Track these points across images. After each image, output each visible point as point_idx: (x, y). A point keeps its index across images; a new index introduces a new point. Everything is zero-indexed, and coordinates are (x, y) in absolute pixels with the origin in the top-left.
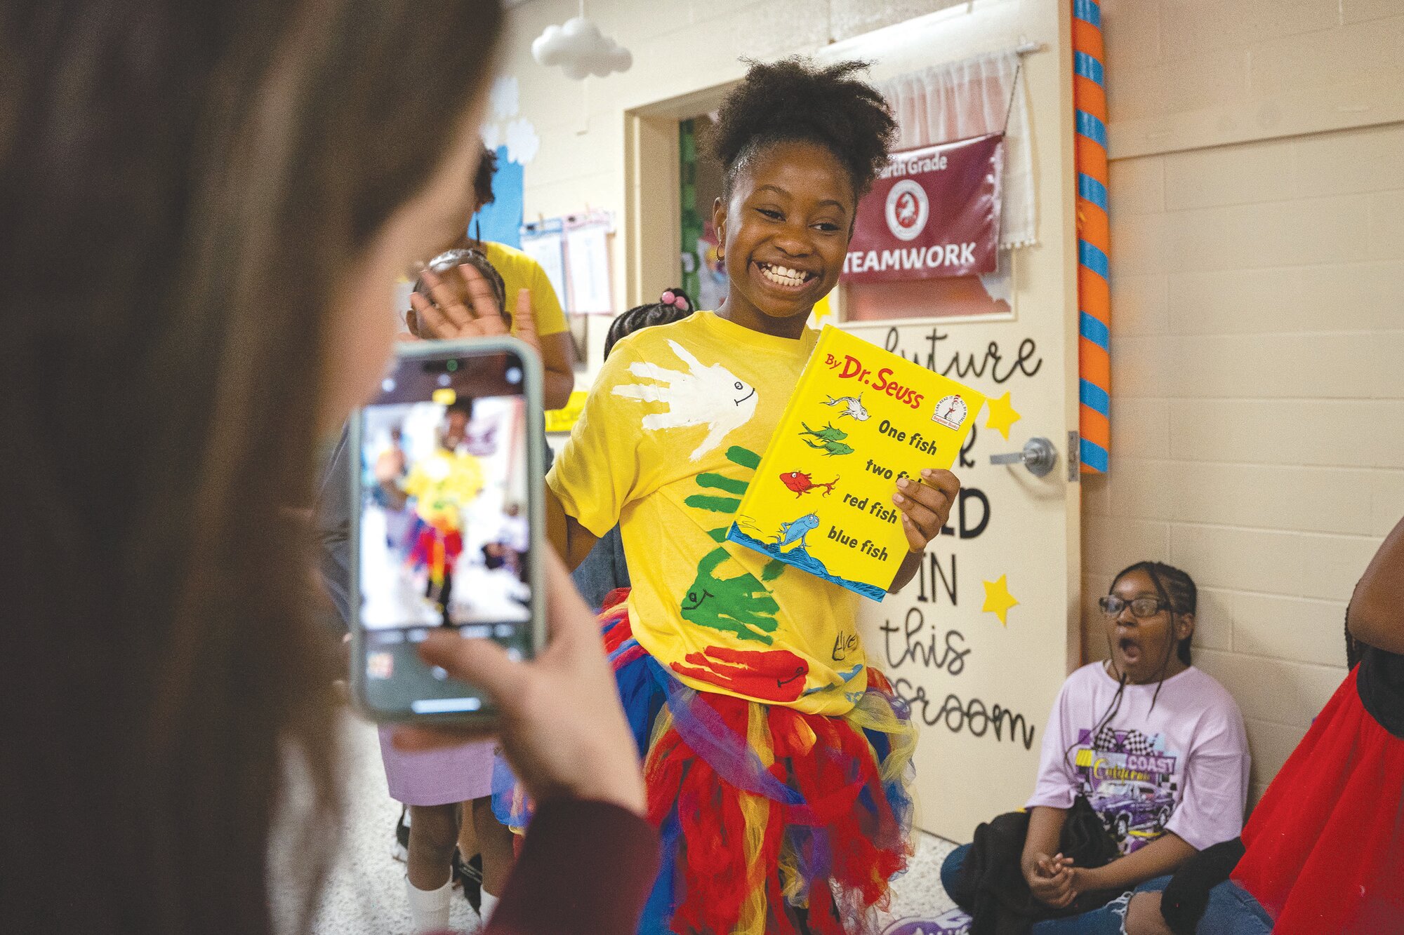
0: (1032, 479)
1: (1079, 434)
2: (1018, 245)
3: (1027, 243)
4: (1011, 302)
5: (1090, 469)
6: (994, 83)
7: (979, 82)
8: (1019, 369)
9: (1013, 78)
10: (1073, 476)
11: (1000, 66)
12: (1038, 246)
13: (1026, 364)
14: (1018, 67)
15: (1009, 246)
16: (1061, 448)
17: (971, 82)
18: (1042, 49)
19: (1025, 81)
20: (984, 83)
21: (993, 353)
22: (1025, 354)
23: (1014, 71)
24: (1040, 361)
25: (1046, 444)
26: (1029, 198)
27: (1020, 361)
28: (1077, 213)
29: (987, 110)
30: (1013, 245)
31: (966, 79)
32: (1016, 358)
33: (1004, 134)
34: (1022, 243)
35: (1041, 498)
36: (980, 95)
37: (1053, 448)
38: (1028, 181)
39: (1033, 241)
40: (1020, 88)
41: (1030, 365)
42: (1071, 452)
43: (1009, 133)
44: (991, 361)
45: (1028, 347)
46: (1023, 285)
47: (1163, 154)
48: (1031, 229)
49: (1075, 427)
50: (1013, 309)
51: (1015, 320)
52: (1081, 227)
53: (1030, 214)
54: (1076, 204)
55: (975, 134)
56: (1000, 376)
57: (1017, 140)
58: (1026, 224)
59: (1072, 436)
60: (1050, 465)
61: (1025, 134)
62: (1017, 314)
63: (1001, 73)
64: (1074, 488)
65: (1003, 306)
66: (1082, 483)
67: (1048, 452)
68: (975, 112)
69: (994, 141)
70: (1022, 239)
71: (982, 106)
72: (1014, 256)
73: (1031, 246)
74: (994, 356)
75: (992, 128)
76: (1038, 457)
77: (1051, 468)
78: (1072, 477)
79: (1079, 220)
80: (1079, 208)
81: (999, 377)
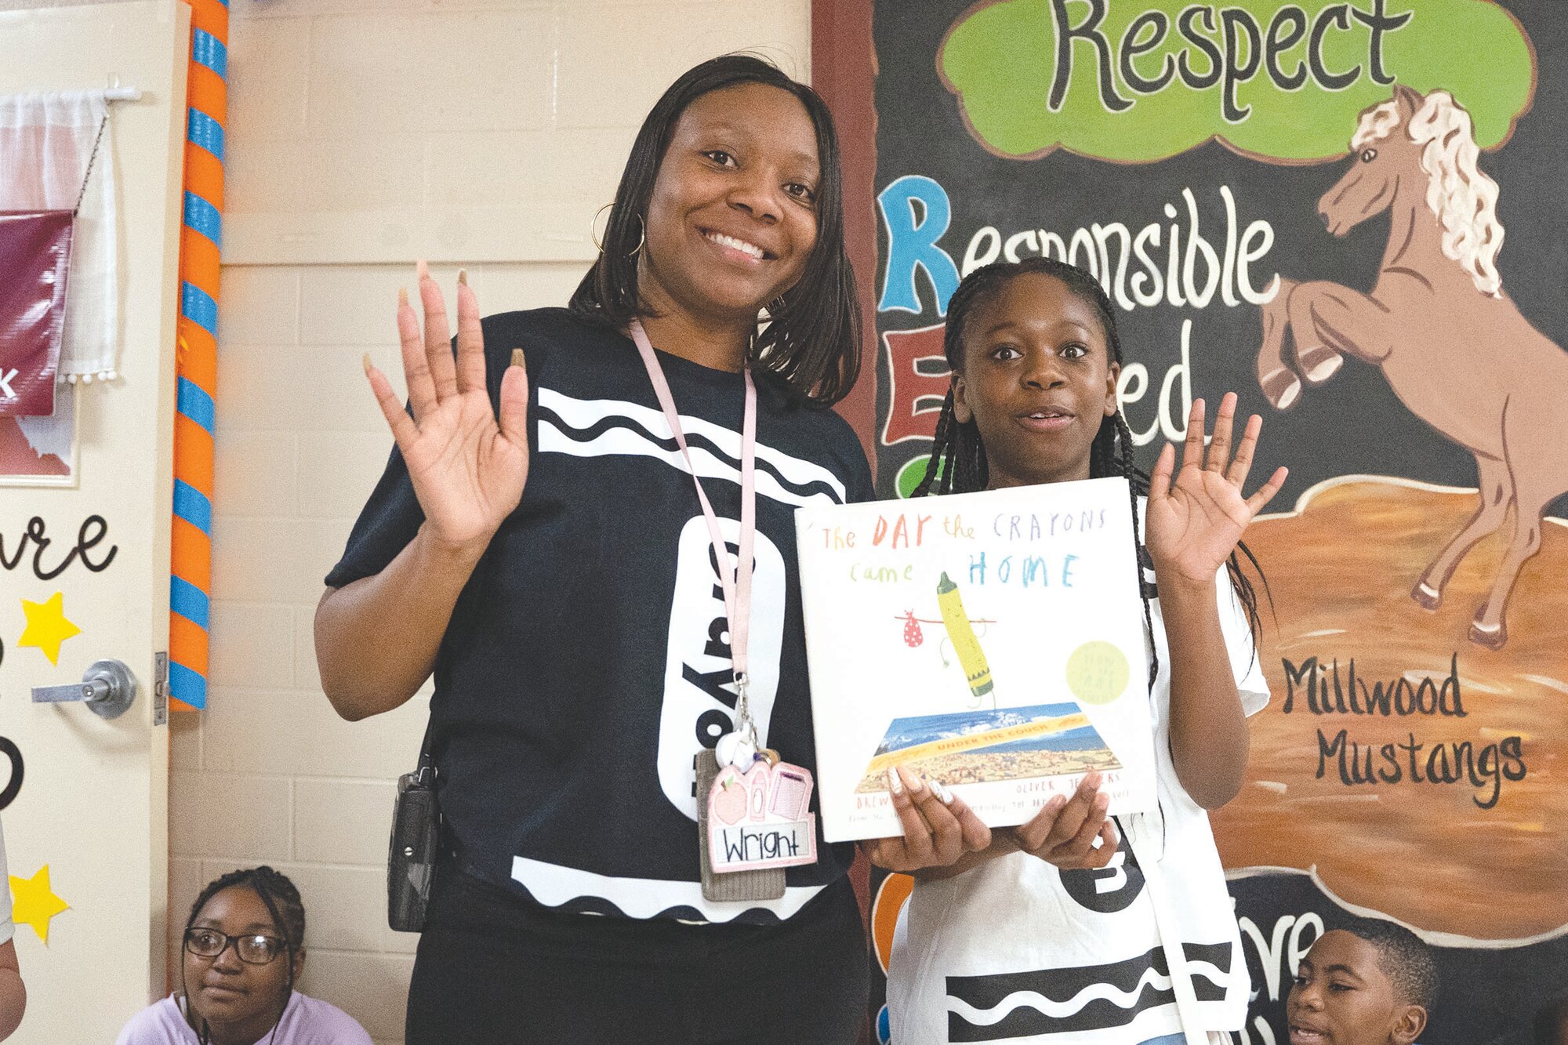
0: (96, 723)
1: (168, 653)
2: (87, 379)
3: (101, 376)
4: (69, 460)
5: (183, 707)
6: (64, 139)
7: (39, 132)
8: (78, 558)
9: (97, 134)
10: (160, 717)
11: (76, 114)
12: (119, 382)
13: (89, 553)
14: (105, 119)
15: (73, 379)
16: (144, 675)
17: (25, 129)
18: (146, 99)
19: (114, 144)
20: (47, 135)
21: (36, 532)
22: (88, 538)
23: (98, 124)
24: (114, 550)
25: (120, 670)
26: (109, 310)
27: (82, 548)
28: (178, 340)
29: (48, 174)
30: (80, 377)
31: (19, 124)
32: (75, 543)
33: (76, 212)
34: (95, 375)
35: (109, 749)
36: (39, 150)
37: (132, 676)
38: (109, 286)
39: (112, 375)
40: (105, 149)
41: (96, 555)
42: (158, 683)
43: (82, 213)
44: (32, 546)
45: (94, 529)
46: (93, 436)
47: (301, 265)
48: (108, 358)
49: (164, 646)
50: (73, 472)
51: (76, 488)
52: (181, 360)
53: (110, 335)
54: (178, 326)
55: (28, 208)
56: (46, 567)
57: (93, 225)
58: (102, 348)
59: (159, 657)
60: (128, 699)
61: (108, 218)
62: (78, 477)
63: (77, 123)
64: (161, 734)
65: (53, 464)
66: (171, 728)
67: (124, 681)
68: (28, 174)
69: (59, 223)
70: (95, 371)
71: (39, 165)
72: (78, 394)
73: (107, 380)
74: (37, 538)
75: (53, 201)
76: (109, 691)
77: (128, 706)
78: (159, 719)
79: (180, 349)
80: (181, 332)
81: (45, 569)
